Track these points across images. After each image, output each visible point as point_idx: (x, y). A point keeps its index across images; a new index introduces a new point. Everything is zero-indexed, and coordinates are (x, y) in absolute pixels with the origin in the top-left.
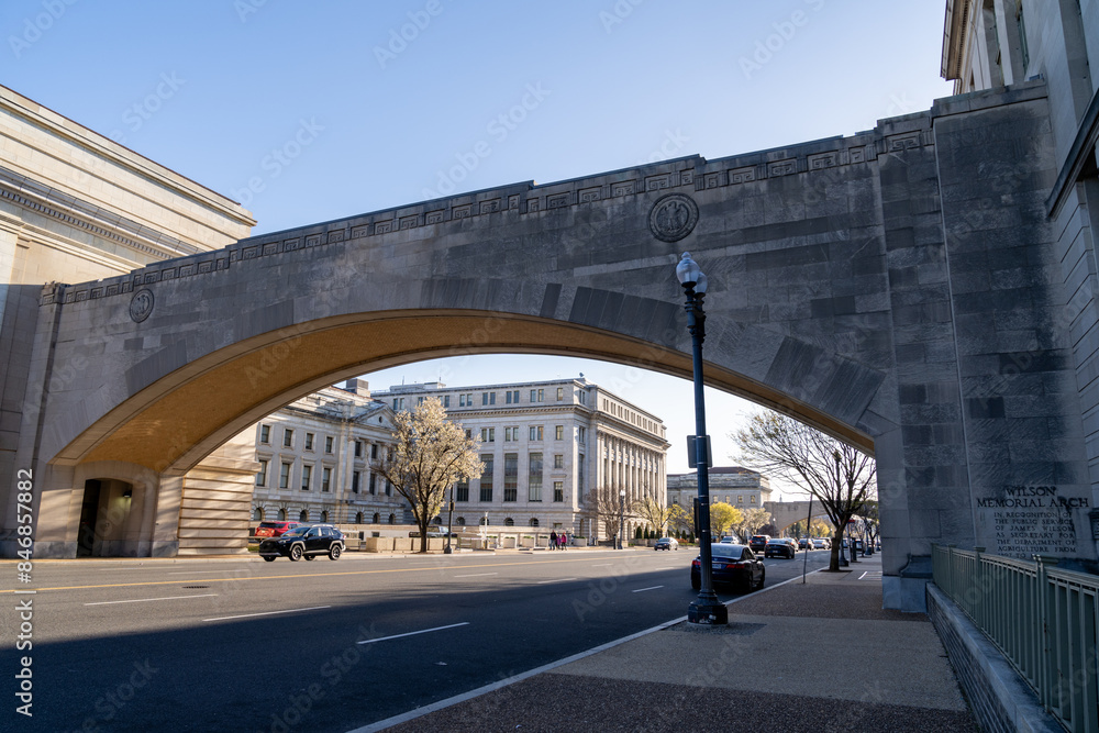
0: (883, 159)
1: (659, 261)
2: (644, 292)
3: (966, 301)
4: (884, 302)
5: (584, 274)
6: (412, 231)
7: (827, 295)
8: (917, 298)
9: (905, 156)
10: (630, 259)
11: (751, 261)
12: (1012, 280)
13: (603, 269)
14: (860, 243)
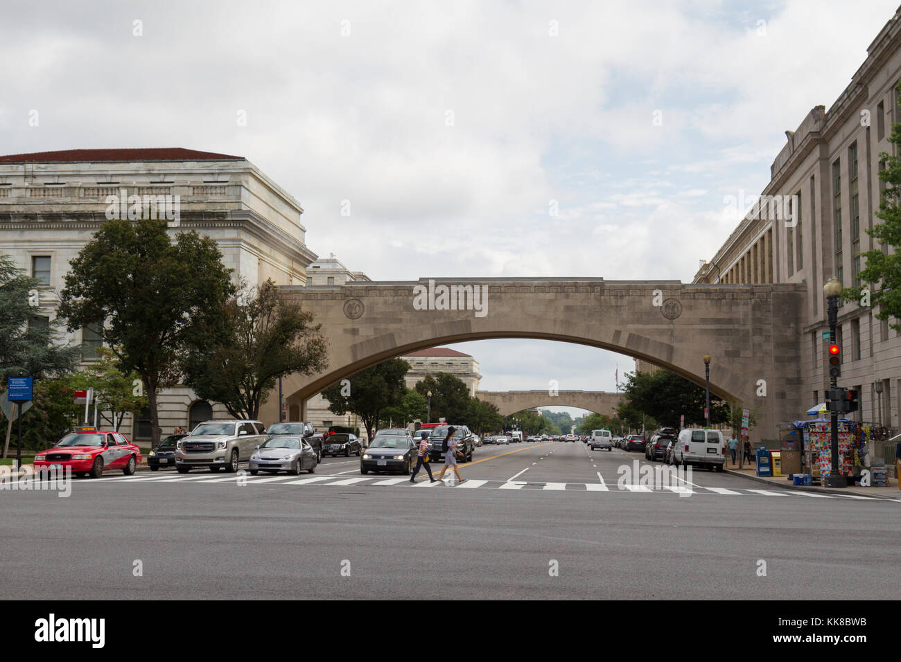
0: (753, 301)
1: (665, 327)
2: (658, 339)
3: (778, 359)
4: (749, 353)
5: (632, 328)
6: (542, 294)
7: (730, 349)
8: (761, 355)
9: (761, 301)
10: (653, 324)
11: (703, 332)
12: (791, 353)
13: (640, 326)
14: (743, 330)
